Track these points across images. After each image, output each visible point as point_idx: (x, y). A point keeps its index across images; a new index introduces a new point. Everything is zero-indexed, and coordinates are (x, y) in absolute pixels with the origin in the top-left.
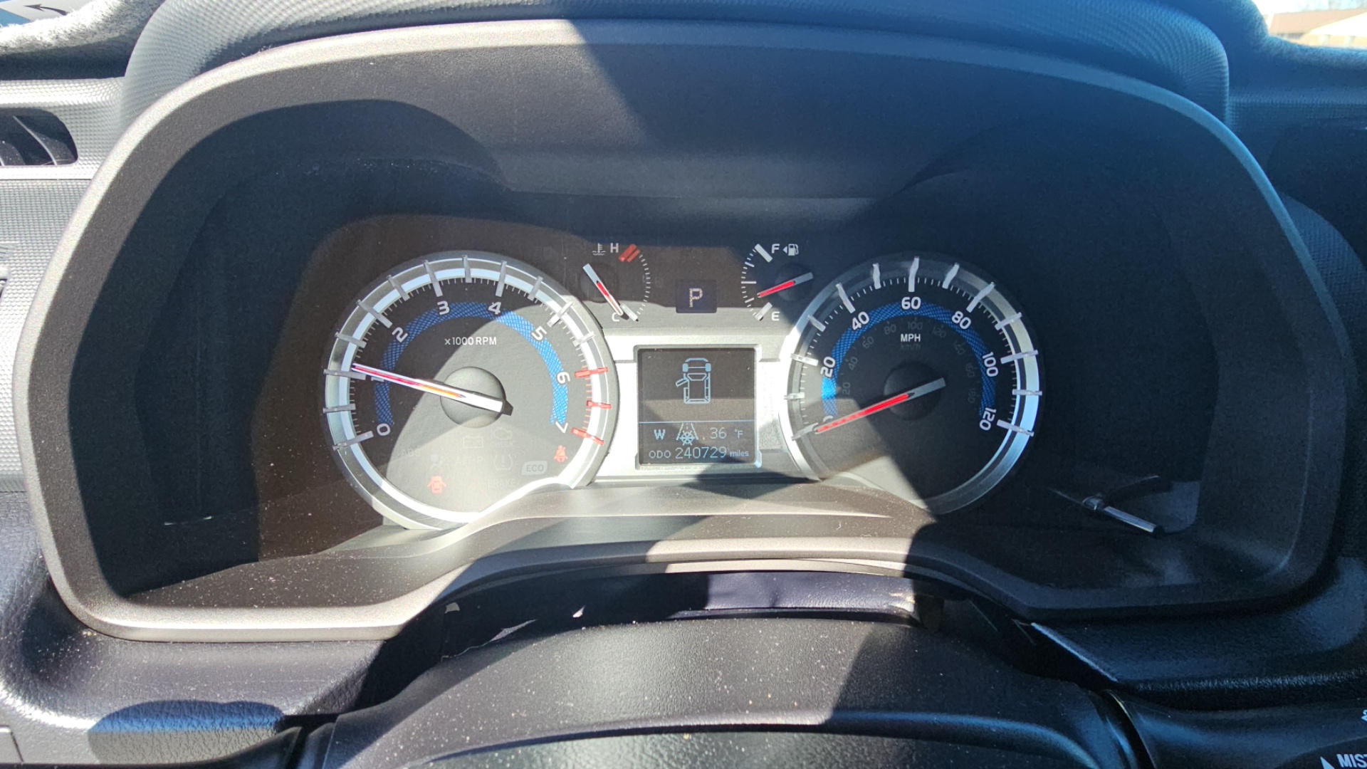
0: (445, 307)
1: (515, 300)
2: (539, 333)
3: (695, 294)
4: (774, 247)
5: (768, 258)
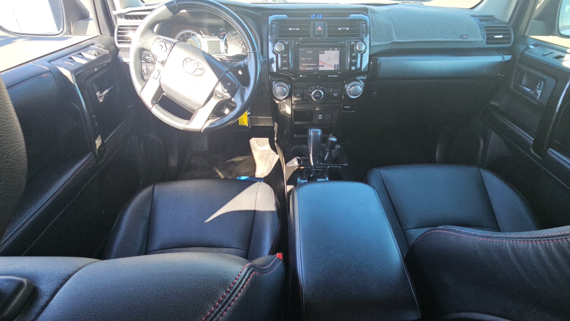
0: (186, 36)
1: (193, 35)
2: (196, 39)
3: (213, 34)
4: (222, 29)
5: (221, 30)
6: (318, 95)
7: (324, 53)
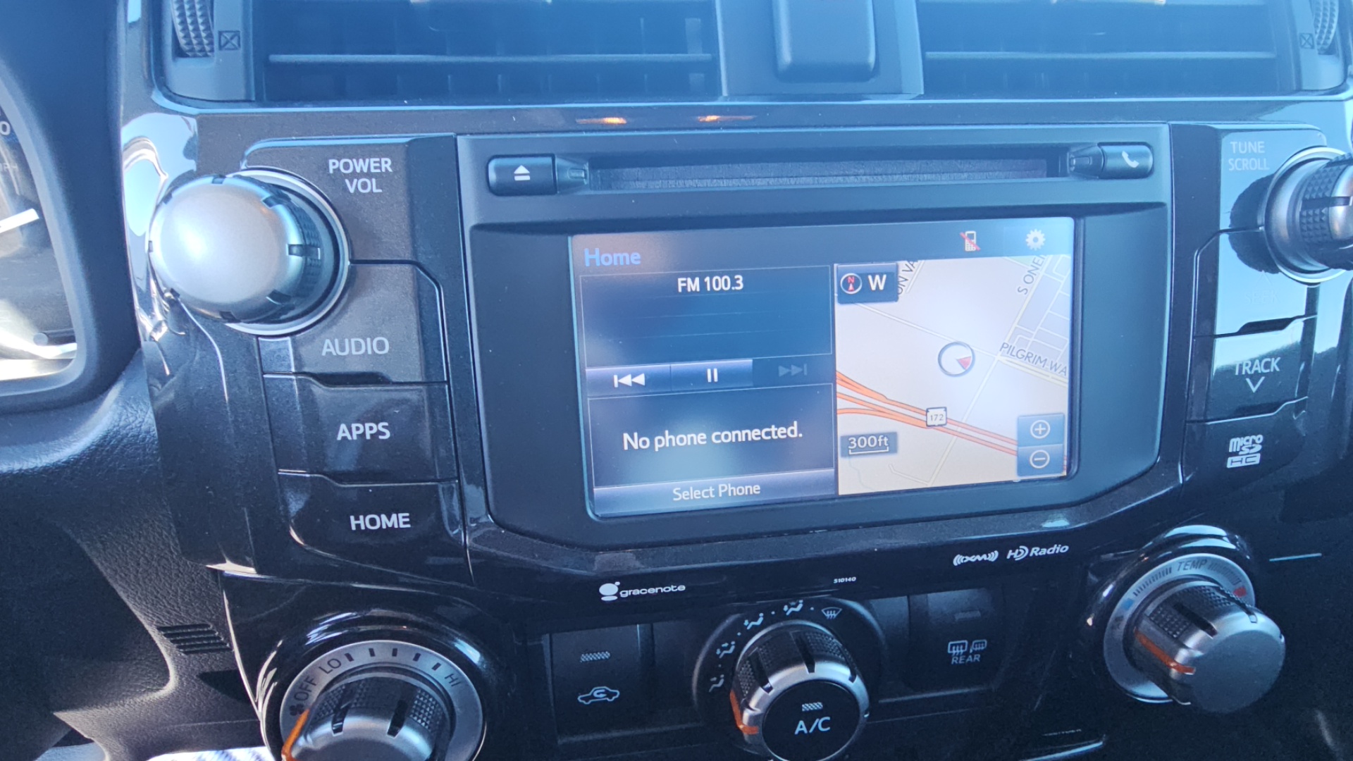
6: (810, 717)
7: (890, 293)
